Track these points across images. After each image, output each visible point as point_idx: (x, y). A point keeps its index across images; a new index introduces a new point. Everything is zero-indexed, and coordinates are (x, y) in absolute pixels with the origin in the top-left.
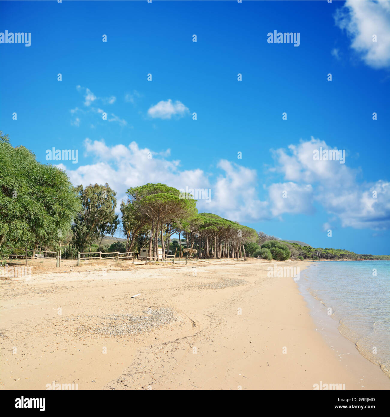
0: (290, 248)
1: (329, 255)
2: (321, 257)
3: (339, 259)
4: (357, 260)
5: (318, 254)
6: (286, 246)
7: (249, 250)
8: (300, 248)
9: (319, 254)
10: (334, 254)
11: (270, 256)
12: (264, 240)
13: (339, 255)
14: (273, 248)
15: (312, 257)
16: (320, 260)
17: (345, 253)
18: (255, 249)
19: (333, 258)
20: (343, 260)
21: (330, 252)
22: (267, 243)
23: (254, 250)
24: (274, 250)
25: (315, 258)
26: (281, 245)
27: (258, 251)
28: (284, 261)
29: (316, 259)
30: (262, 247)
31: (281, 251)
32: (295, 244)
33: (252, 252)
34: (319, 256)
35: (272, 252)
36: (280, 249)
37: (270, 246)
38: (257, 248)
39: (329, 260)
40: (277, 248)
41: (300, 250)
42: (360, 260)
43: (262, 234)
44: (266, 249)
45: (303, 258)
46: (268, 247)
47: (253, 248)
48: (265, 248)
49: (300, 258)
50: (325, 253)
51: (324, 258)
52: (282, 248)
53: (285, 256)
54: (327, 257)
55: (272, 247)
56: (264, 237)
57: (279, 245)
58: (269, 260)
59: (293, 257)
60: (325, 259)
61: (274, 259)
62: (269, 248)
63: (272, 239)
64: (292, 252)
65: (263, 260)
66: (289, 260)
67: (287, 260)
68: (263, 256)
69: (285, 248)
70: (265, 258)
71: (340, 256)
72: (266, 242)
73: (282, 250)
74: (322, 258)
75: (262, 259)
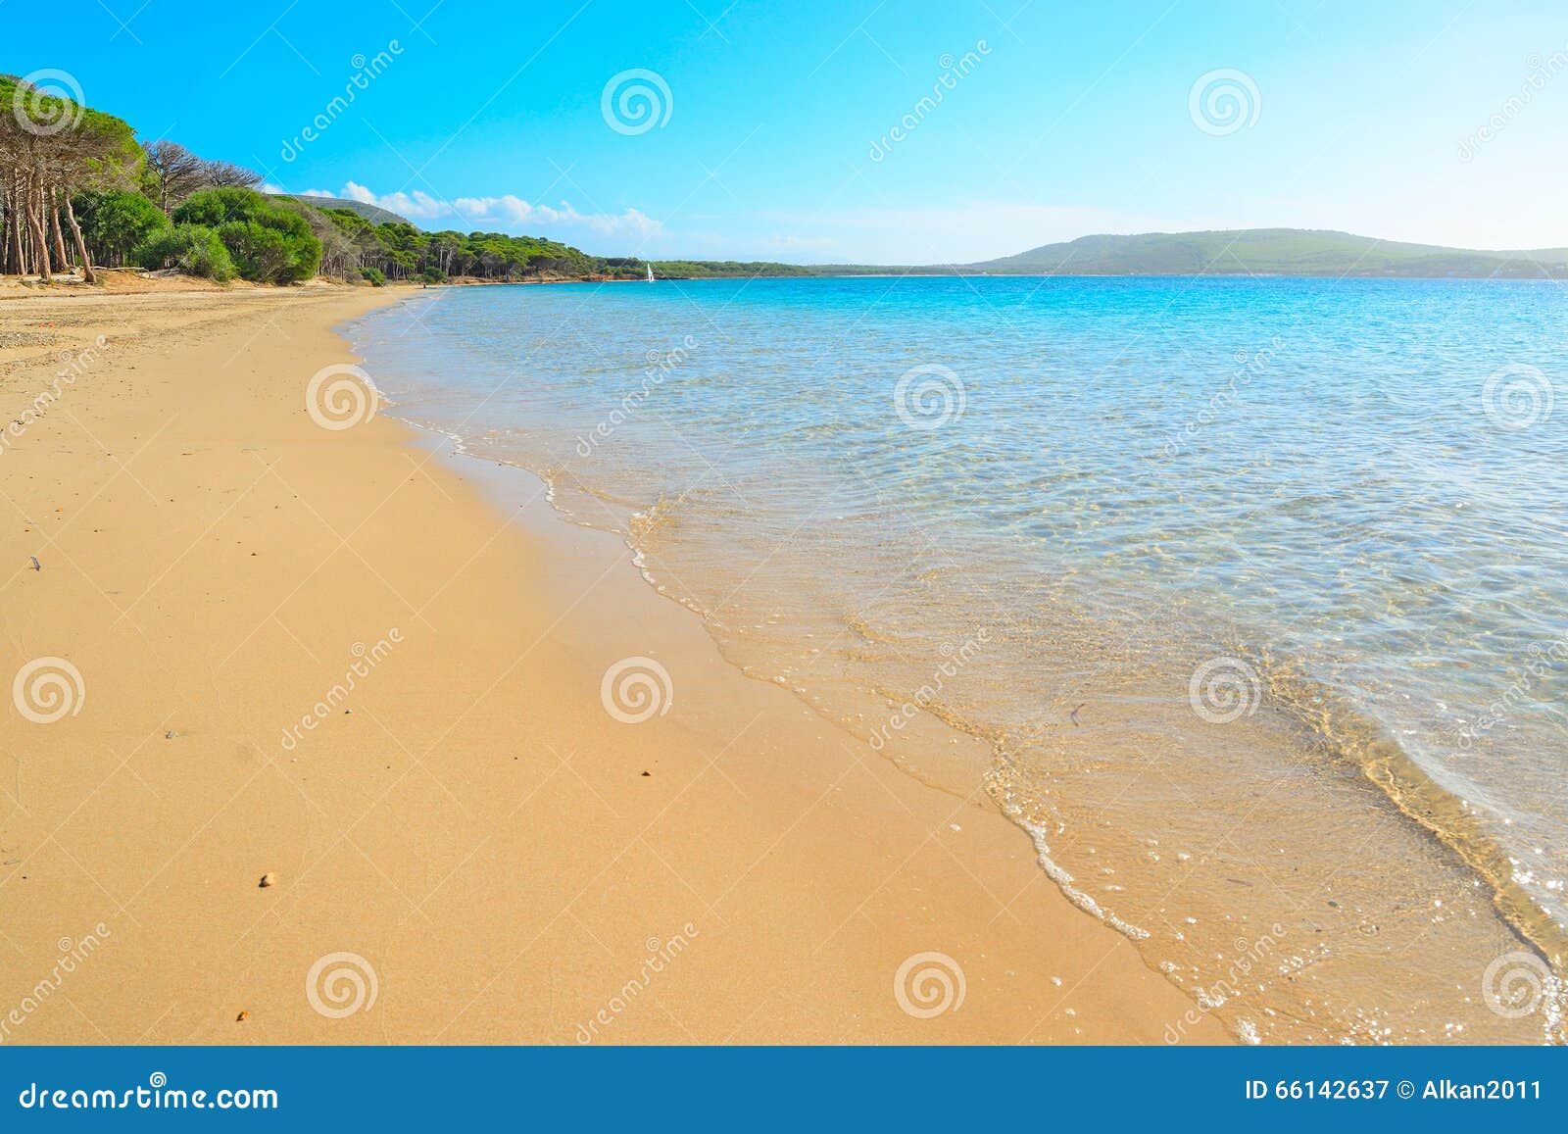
0: (317, 228)
1: (486, 261)
2: (457, 269)
3: (527, 278)
4: (588, 280)
5: (445, 258)
6: (298, 217)
7: (110, 233)
8: (366, 231)
9: (449, 257)
10: (503, 256)
11: (225, 261)
12: (188, 187)
13: (523, 261)
14: (237, 225)
15: (420, 270)
16: (451, 282)
17: (546, 254)
18: (143, 229)
19: (503, 273)
20: (541, 281)
21: (489, 247)
22: (201, 202)
23: (135, 236)
24: (239, 235)
25: (430, 273)
26: (275, 210)
27: (155, 236)
28: (294, 284)
29: (437, 279)
30: (179, 218)
31: (273, 239)
32: (339, 212)
33: (128, 245)
34: (448, 264)
35: (230, 241)
36: (268, 231)
37: (221, 217)
38: (150, 224)
39: (488, 282)
40: (255, 226)
41: (366, 239)
42: (600, 280)
43: (174, 154)
44: (201, 230)
45: (381, 276)
46: (211, 220)
47: (127, 222)
48: (193, 221)
49: (366, 276)
50: (471, 252)
51: (470, 273)
52: (279, 225)
53: (293, 261)
54: (479, 271)
55: (229, 219)
56: (185, 170)
57: (264, 210)
58: (221, 279)
59: (336, 266)
60: (473, 280)
61: (245, 276)
62: (217, 223)
63: (228, 178)
64: (327, 245)
65: (191, 279)
66: (315, 282)
67: (309, 283)
68: (184, 260)
69: (291, 224)
70: (200, 271)
71: (528, 264)
72: (196, 197)
73: (278, 234)
74: (459, 274)
75: (181, 277)
